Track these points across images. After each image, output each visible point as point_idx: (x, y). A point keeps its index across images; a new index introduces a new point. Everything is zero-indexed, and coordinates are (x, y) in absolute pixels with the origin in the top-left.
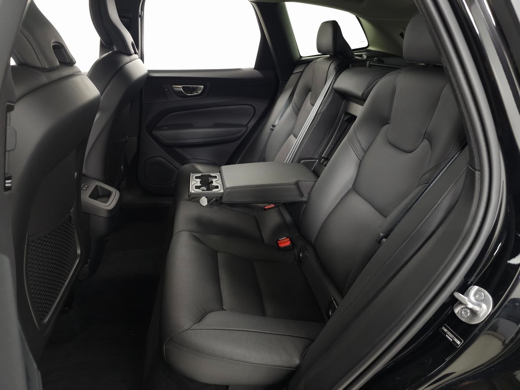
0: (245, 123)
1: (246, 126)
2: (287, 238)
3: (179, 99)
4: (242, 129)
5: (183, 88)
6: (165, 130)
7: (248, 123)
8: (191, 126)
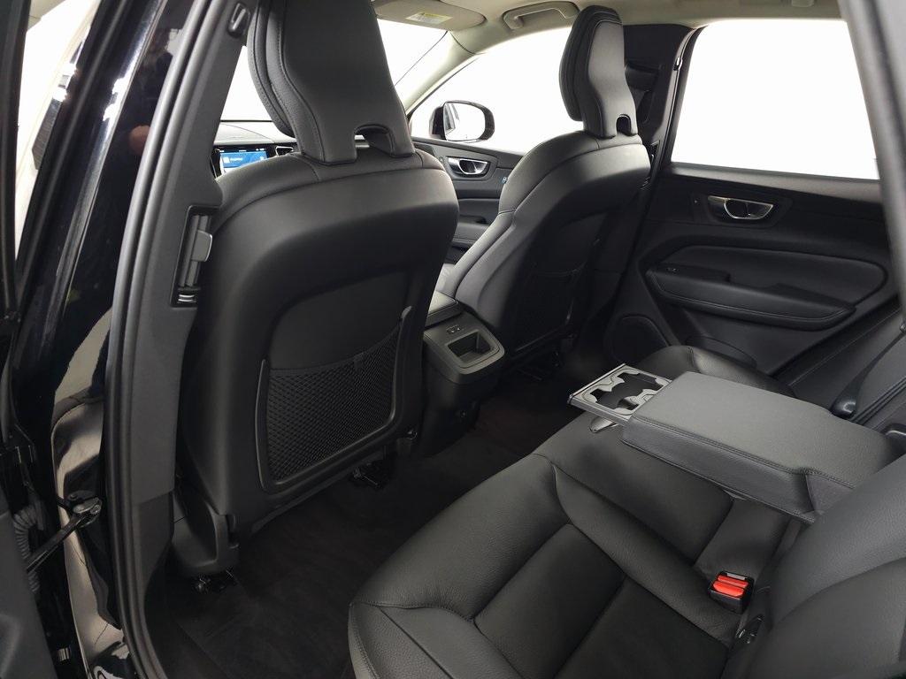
0: (853, 298)
1: (852, 308)
2: (746, 580)
3: (715, 221)
4: (835, 309)
5: (728, 203)
6: (672, 273)
7: (858, 302)
8: (728, 280)
